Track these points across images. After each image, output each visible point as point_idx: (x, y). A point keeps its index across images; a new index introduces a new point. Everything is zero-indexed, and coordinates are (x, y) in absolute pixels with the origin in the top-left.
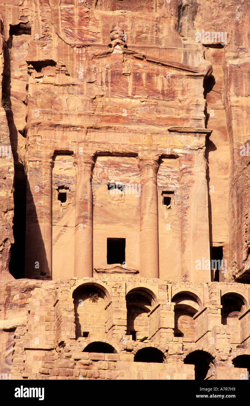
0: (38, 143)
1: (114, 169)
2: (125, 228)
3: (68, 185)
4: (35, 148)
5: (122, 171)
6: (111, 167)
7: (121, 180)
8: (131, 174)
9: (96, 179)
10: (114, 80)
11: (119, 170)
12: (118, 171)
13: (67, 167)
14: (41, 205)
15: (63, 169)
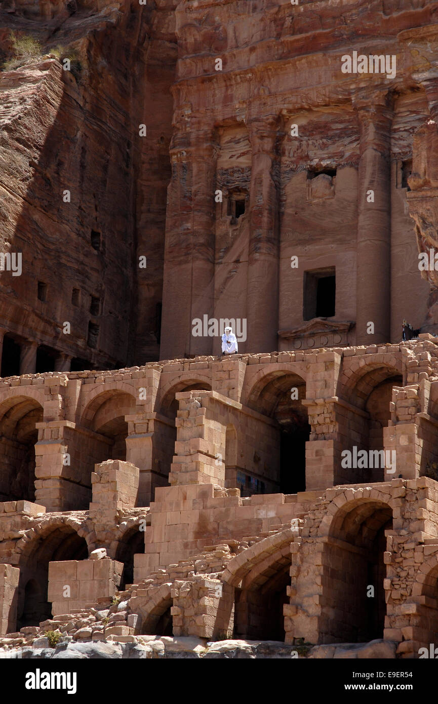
0: (186, 119)
1: (318, 137)
2: (334, 246)
3: (244, 184)
4: (182, 129)
5: (331, 138)
6: (312, 135)
7: (330, 155)
8: (347, 140)
9: (287, 162)
11: (327, 138)
12: (325, 140)
13: (242, 151)
14: (188, 231)
15: (236, 156)
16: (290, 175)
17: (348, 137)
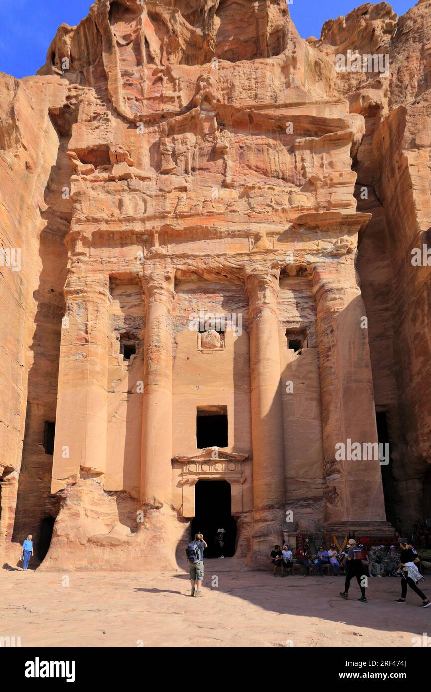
1: (207, 300)
2: (225, 388)
3: (135, 330)
6: (202, 298)
9: (178, 317)
13: (134, 304)
15: (128, 307)
16: (180, 328)
17: (235, 304)
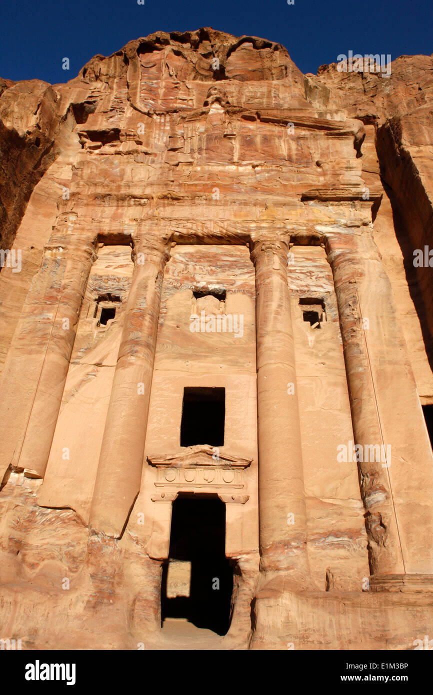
0: (69, 224)
1: (206, 264)
2: (224, 366)
3: (118, 292)
4: (63, 231)
5: (221, 267)
6: (200, 261)
7: (219, 281)
8: (238, 272)
9: (171, 280)
10: (211, 145)
11: (216, 266)
12: (213, 268)
13: (121, 264)
14: (48, 321)
15: (113, 267)
16: (172, 292)
17: (239, 269)
